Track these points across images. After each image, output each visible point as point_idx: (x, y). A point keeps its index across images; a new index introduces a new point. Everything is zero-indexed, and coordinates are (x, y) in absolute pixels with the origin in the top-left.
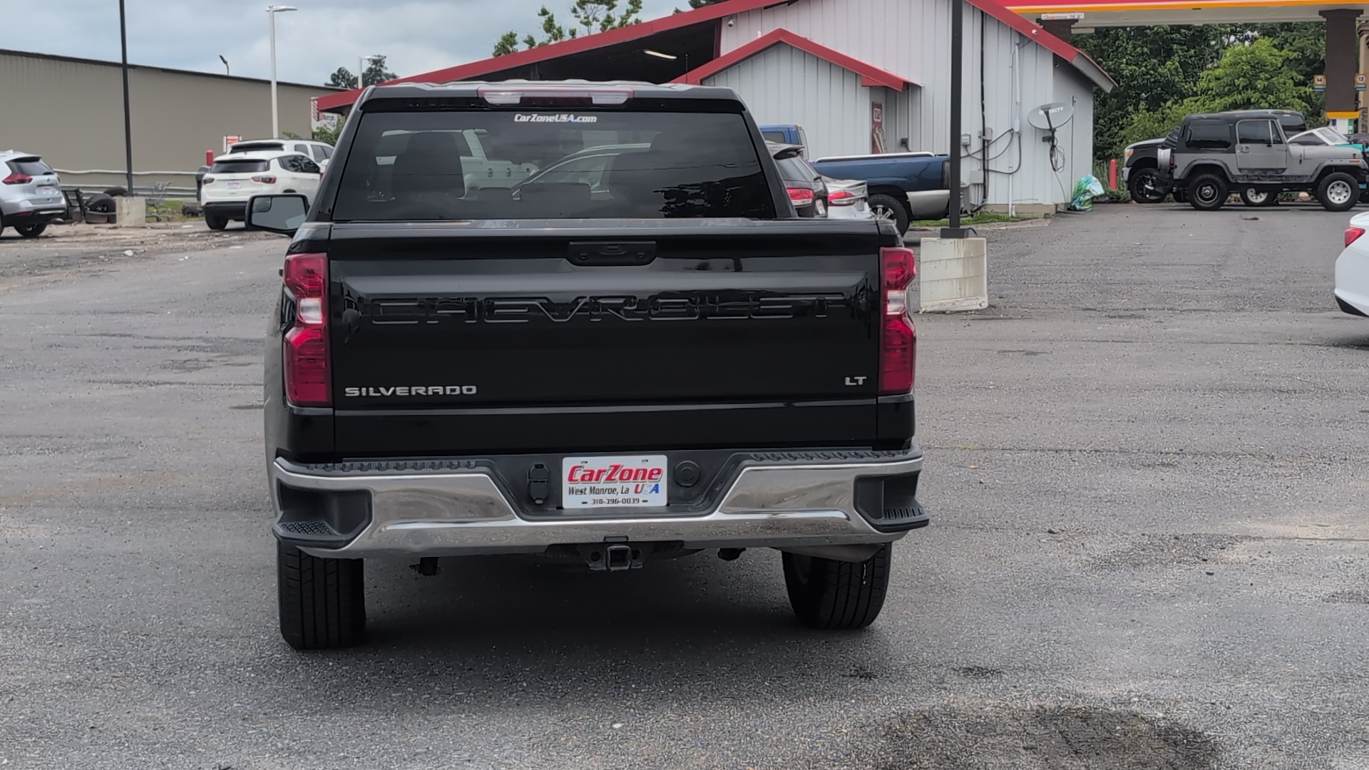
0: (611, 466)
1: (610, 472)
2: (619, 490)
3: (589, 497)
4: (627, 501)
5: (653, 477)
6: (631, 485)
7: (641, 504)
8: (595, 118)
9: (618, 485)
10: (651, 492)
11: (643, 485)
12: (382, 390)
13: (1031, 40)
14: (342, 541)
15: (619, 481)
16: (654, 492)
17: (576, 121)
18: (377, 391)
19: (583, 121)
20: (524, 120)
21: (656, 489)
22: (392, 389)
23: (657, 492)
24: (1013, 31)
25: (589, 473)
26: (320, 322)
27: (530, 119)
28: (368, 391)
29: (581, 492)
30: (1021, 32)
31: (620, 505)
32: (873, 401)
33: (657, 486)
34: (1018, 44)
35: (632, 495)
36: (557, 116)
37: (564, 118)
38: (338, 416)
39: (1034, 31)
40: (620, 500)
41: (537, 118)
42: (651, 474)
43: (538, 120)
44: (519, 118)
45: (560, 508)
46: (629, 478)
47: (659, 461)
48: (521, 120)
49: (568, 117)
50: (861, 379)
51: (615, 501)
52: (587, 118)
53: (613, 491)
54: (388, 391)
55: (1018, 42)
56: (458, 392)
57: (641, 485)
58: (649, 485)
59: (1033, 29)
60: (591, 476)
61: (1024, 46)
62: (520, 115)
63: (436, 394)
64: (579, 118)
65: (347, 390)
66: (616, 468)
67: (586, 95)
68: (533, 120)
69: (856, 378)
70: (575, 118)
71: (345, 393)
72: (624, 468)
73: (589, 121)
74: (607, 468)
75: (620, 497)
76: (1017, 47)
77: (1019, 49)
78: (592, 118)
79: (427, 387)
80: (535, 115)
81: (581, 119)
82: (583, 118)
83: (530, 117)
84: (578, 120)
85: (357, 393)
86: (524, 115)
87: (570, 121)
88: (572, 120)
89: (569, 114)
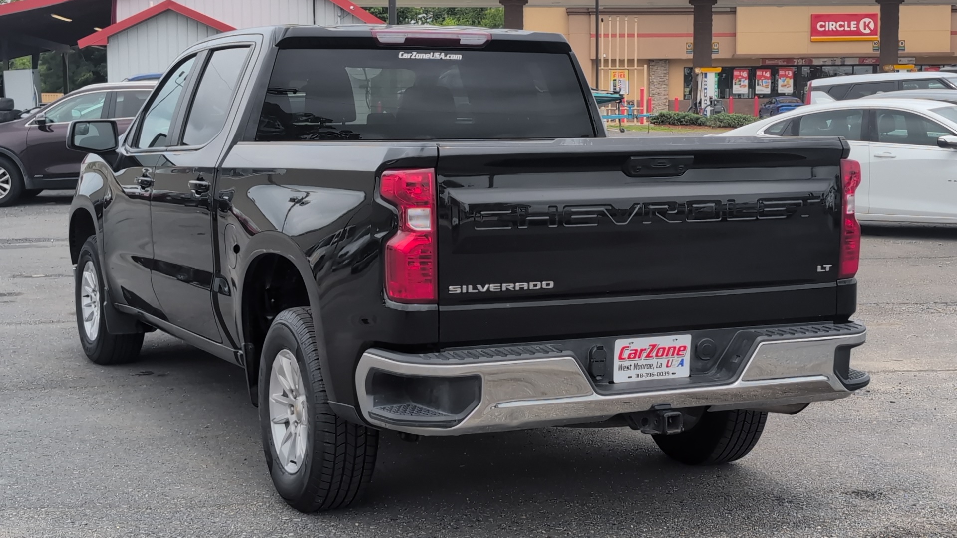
0: (650, 345)
1: (649, 350)
2: (655, 365)
3: (633, 372)
4: (660, 374)
5: (680, 353)
6: (664, 361)
7: (671, 376)
8: (461, 56)
9: (654, 361)
10: (678, 366)
11: (673, 360)
12: (479, 287)
13: (349, 14)
14: (455, 421)
15: (655, 357)
16: (680, 365)
17: (446, 58)
18: (475, 288)
19: (451, 58)
20: (406, 57)
21: (682, 363)
22: (487, 286)
23: (683, 365)
24: (336, 8)
25: (633, 352)
26: (429, 229)
27: (411, 56)
28: (467, 289)
29: (628, 368)
30: (341, 7)
31: (656, 377)
32: (833, 285)
33: (683, 360)
34: (340, 17)
35: (664, 369)
36: (432, 54)
37: (437, 56)
38: (442, 312)
39: (352, 8)
40: (656, 373)
41: (416, 55)
42: (679, 351)
43: (417, 57)
44: (402, 55)
45: (612, 382)
46: (662, 355)
47: (685, 340)
48: (404, 57)
49: (440, 55)
50: (828, 267)
51: (652, 375)
52: (454, 56)
53: (650, 366)
54: (483, 287)
55: (340, 15)
56: (538, 287)
57: (671, 359)
58: (677, 359)
59: (350, 6)
60: (636, 354)
61: (344, 18)
62: (403, 53)
63: (522, 289)
64: (448, 56)
65: (451, 288)
66: (654, 346)
67: (454, 37)
68: (413, 57)
69: (824, 266)
70: (446, 56)
71: (449, 291)
72: (660, 347)
73: (456, 59)
74: (647, 347)
75: (655, 371)
76: (339, 18)
77: (341, 20)
78: (459, 56)
79: (515, 284)
80: (415, 53)
81: (450, 57)
82: (452, 56)
83: (410, 55)
84: (447, 58)
85: (459, 291)
86: (405, 53)
87: (441, 58)
88: (443, 58)
89: (441, 53)
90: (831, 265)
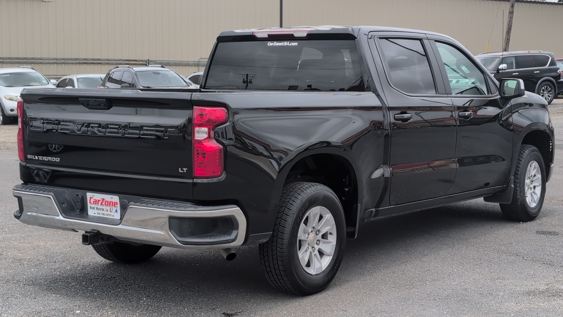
0: (102, 199)
1: (102, 201)
2: (105, 210)
3: (96, 211)
4: (107, 215)
5: (115, 205)
6: (108, 208)
7: (112, 217)
8: (297, 43)
9: (104, 207)
10: (115, 212)
11: (112, 209)
12: (36, 157)
15: (105, 206)
16: (116, 212)
19: (292, 45)
21: (116, 211)
22: (38, 157)
23: (117, 212)
25: (95, 200)
26: (21, 127)
28: (33, 157)
29: (94, 208)
31: (105, 216)
32: (190, 181)
33: (117, 210)
35: (109, 213)
36: (283, 42)
38: (27, 166)
40: (105, 214)
41: (276, 44)
42: (115, 204)
43: (276, 45)
44: (269, 44)
45: (87, 214)
46: (107, 205)
47: (117, 199)
48: (270, 45)
49: (287, 43)
50: (185, 169)
51: (104, 214)
52: (294, 43)
53: (103, 210)
56: (55, 160)
57: (112, 208)
58: (114, 209)
60: (96, 202)
62: (269, 42)
63: (49, 160)
64: (291, 43)
65: (28, 155)
66: (103, 199)
68: (274, 45)
69: (183, 169)
70: (290, 44)
71: (27, 157)
72: (106, 200)
73: (294, 45)
74: (101, 199)
75: (106, 213)
79: (47, 157)
80: (275, 43)
81: (292, 44)
82: (293, 43)
83: (273, 43)
84: (290, 45)
85: (30, 157)
86: (271, 42)
87: (287, 45)
88: (288, 45)
89: (288, 42)
90: (187, 169)
